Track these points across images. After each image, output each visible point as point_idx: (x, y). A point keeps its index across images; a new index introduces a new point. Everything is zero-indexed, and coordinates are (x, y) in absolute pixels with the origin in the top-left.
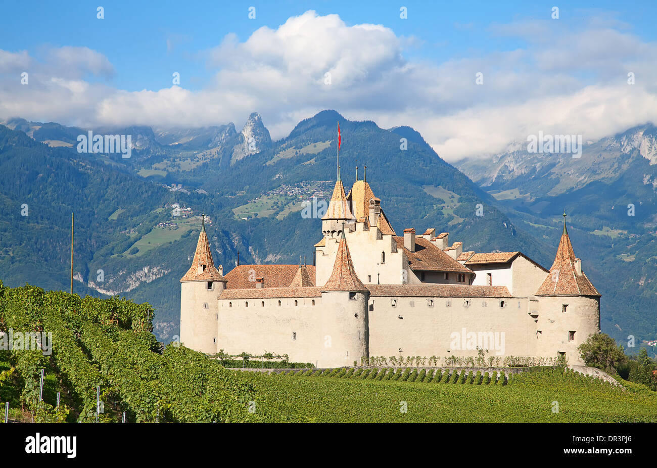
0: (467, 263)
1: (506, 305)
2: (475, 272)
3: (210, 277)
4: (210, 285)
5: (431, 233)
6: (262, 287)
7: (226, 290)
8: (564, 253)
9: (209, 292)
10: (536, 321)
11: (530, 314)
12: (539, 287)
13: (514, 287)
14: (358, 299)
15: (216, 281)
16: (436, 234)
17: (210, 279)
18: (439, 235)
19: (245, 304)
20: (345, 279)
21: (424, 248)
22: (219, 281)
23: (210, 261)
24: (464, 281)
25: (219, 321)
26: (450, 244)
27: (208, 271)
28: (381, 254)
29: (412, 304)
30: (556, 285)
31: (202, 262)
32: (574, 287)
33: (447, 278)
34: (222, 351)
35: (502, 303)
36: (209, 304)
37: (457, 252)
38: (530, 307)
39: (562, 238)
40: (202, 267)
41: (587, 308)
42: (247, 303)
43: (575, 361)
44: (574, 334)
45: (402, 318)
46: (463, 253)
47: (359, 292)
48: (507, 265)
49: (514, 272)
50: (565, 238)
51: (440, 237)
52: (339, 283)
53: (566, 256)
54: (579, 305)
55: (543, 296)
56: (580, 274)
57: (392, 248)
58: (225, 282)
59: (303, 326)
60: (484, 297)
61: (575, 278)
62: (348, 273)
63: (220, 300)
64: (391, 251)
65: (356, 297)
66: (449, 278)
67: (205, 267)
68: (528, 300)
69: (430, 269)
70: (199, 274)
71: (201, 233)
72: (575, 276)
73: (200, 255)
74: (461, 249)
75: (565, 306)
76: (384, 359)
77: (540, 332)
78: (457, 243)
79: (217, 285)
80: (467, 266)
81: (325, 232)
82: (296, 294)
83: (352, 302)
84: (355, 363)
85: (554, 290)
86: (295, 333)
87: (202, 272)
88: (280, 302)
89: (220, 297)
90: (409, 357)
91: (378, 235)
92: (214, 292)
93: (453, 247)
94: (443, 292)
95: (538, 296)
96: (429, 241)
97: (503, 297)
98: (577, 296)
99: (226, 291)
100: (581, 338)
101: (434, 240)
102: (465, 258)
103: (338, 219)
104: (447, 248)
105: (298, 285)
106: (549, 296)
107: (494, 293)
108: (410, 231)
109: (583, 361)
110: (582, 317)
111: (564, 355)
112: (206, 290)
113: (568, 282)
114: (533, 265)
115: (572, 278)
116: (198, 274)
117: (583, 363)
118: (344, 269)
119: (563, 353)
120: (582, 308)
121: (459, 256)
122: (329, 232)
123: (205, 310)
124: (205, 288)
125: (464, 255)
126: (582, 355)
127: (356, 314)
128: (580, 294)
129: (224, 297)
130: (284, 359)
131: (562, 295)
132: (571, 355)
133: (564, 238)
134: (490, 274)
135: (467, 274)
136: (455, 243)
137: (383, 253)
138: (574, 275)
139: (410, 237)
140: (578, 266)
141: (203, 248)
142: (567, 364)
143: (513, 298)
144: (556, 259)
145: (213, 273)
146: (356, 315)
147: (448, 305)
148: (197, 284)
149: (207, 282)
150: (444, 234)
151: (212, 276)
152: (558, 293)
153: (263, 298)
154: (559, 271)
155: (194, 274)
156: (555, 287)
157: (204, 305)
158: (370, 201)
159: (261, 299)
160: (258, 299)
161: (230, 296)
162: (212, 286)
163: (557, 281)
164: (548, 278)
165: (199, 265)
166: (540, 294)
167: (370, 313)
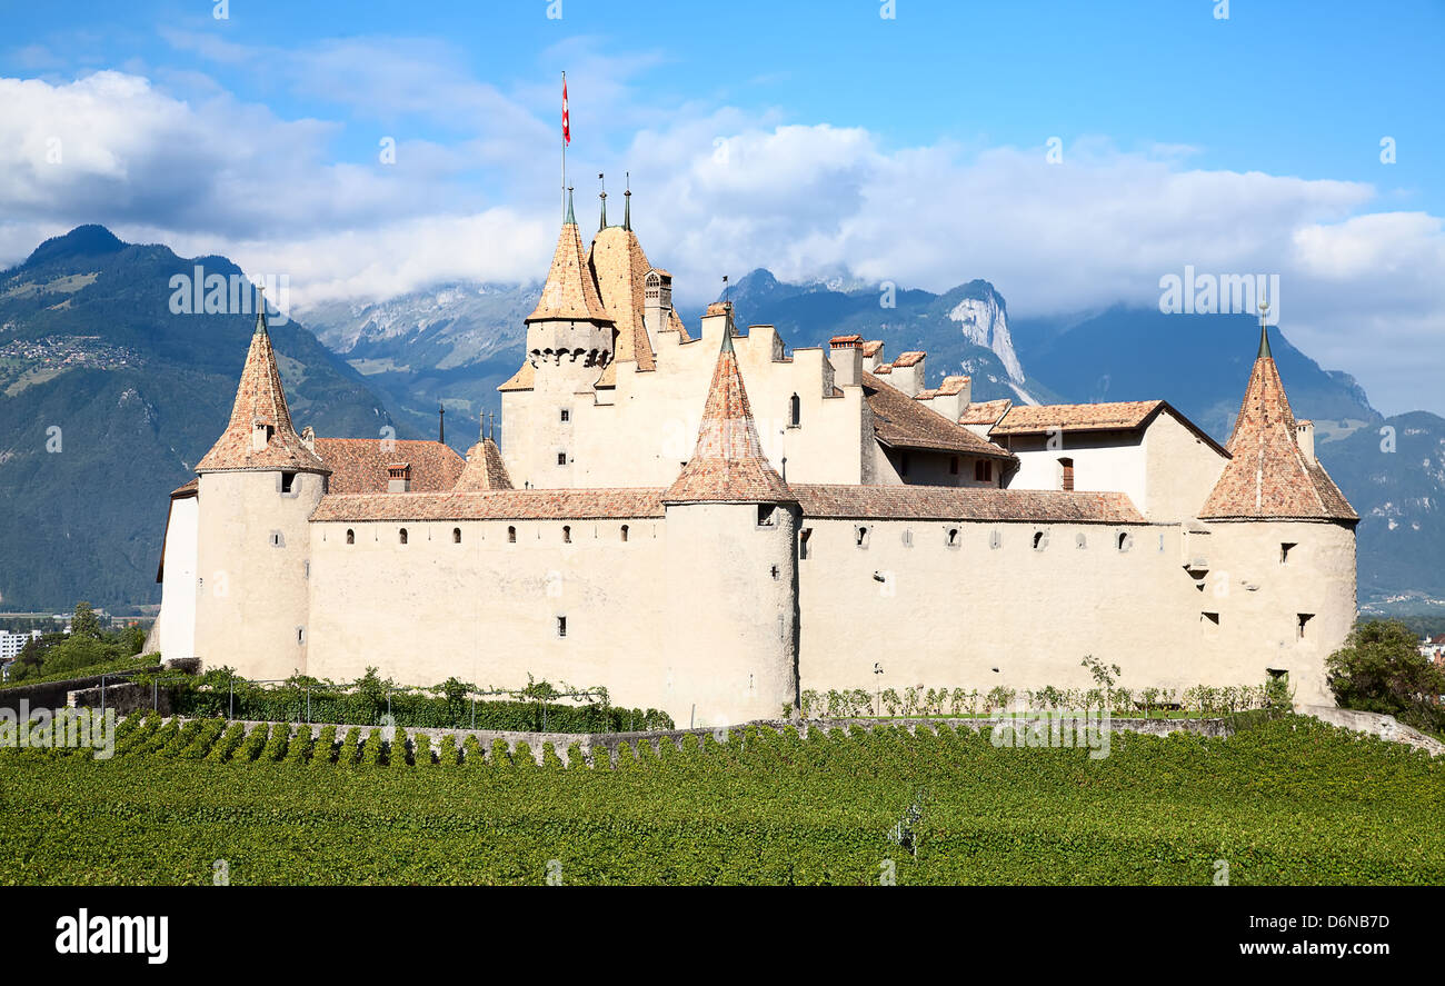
0: (997, 431)
1: (1131, 545)
2: (1017, 454)
3: (287, 461)
4: (287, 479)
5: (876, 352)
6: (407, 489)
7: (329, 497)
8: (1268, 406)
9: (287, 501)
10: (1201, 588)
11: (1186, 568)
12: (1207, 496)
13: (1150, 496)
14: (779, 523)
15: (305, 470)
16: (888, 355)
17: (288, 464)
18: (898, 358)
19: (398, 536)
20: (740, 468)
22: (313, 471)
23: (282, 416)
24: (988, 478)
25: (312, 580)
26: (931, 381)
27: (279, 443)
28: (788, 403)
29: (907, 539)
30: (1258, 491)
31: (263, 419)
32: (1308, 495)
34: (371, 673)
35: (1122, 540)
36: (287, 535)
37: (960, 400)
38: (1190, 550)
39: (1259, 367)
40: (265, 431)
41: (1340, 551)
42: (404, 532)
43: (1311, 695)
44: (1307, 623)
45: (882, 580)
46: (977, 405)
47: (782, 504)
48: (1131, 436)
49: (1151, 454)
50: (1268, 365)
51: (902, 362)
52: (726, 479)
53: (1273, 415)
54: (1323, 544)
55: (1227, 519)
56: (1312, 462)
57: (824, 385)
58: (326, 474)
59: (590, 599)
60: (1081, 522)
61: (1306, 472)
62: (747, 448)
63: (315, 524)
64: (820, 391)
65: (773, 517)
66: (960, 470)
67: (271, 431)
68: (1184, 528)
69: (924, 445)
70: (256, 449)
71: (256, 338)
72: (1304, 468)
73: (254, 398)
74: (967, 396)
75: (1286, 547)
76: (866, 698)
77: (1214, 617)
78: (957, 378)
79: (306, 483)
80: (995, 438)
81: (536, 352)
82: (567, 508)
83: (764, 534)
85: (1259, 504)
86: (563, 620)
87: (265, 445)
88: (512, 530)
89: (317, 516)
90: (932, 691)
91: (775, 350)
92: (299, 499)
93: (944, 390)
94: (981, 507)
95: (1210, 520)
96: (871, 373)
97: (1126, 523)
98: (1320, 520)
99: (334, 499)
101: (882, 370)
102: (986, 418)
103: (573, 321)
104: (923, 392)
105: (476, 486)
106: (1246, 519)
107: (1101, 512)
108: (850, 343)
109: (1333, 695)
110: (1329, 575)
111: (1282, 679)
112: (278, 495)
113: (1292, 483)
114: (1192, 437)
115: (1299, 473)
116: (252, 452)
117: (1330, 699)
118: (735, 439)
119: (1277, 673)
120: (1330, 553)
121: (963, 414)
122: (548, 351)
123: (275, 552)
124: (273, 489)
125: (979, 410)
126: (1329, 679)
127: (774, 568)
128: (1327, 515)
129: (330, 515)
130: (597, 699)
131: (1280, 519)
132: (1303, 678)
133: (1264, 366)
134: (1067, 463)
135: (996, 458)
136: (950, 379)
137: (795, 399)
138: (1301, 463)
139: (852, 358)
140: (1306, 440)
141: (262, 380)
142: (1293, 702)
143: (1148, 524)
144: (1245, 421)
145: (295, 448)
146: (774, 572)
147: (996, 544)
148: (250, 477)
149: (280, 475)
150: (915, 355)
151: (293, 458)
152: (1270, 510)
153: (456, 520)
154: (1261, 454)
155: (240, 451)
156: (1259, 498)
157: (272, 536)
158: (646, 278)
159: (450, 523)
160: (443, 522)
161: (345, 513)
162: (294, 485)
163: (1259, 480)
164: (1230, 472)
165: (255, 427)
166: (1217, 515)
167: (801, 562)
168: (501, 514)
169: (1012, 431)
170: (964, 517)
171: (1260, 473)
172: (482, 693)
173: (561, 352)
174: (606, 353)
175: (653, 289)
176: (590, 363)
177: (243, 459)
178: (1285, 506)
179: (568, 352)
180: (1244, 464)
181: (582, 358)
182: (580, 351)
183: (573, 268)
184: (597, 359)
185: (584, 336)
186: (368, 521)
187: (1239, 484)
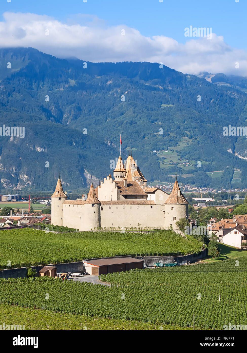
2: (148, 195)
4: (60, 199)
7: (66, 201)
10: (164, 213)
11: (162, 210)
13: (156, 201)
14: (95, 206)
17: (59, 197)
19: (69, 206)
20: (91, 199)
21: (132, 185)
22: (63, 197)
23: (61, 190)
24: (144, 198)
25: (63, 212)
26: (142, 183)
27: (59, 194)
29: (117, 208)
30: (170, 200)
31: (58, 190)
32: (176, 201)
33: (137, 197)
35: (152, 207)
36: (59, 206)
38: (162, 208)
41: (181, 208)
43: (176, 229)
44: (175, 218)
45: (113, 213)
46: (145, 187)
47: (96, 204)
48: (154, 192)
49: (156, 195)
51: (140, 181)
52: (89, 201)
53: (175, 189)
54: (177, 207)
57: (115, 186)
59: (83, 215)
60: (145, 205)
62: (93, 197)
63: (63, 204)
64: (115, 188)
67: (59, 192)
68: (161, 205)
70: (56, 195)
71: (58, 180)
73: (57, 188)
75: (173, 208)
77: (165, 217)
79: (62, 199)
80: (146, 192)
83: (93, 207)
84: (92, 229)
85: (169, 202)
88: (77, 206)
92: (61, 201)
94: (129, 203)
95: (165, 204)
97: (152, 205)
98: (176, 204)
100: (178, 219)
104: (141, 185)
106: (167, 204)
107: (148, 203)
109: (178, 228)
110: (178, 212)
112: (58, 201)
113: (174, 199)
114: (164, 193)
115: (176, 197)
118: (91, 196)
119: (172, 225)
120: (178, 209)
121: (144, 189)
123: (58, 208)
124: (58, 200)
128: (178, 203)
131: (171, 204)
132: (174, 225)
134: (151, 196)
135: (145, 195)
136: (144, 183)
139: (125, 182)
141: (59, 186)
142: (172, 229)
143: (156, 205)
145: (62, 194)
146: (94, 212)
147: (131, 208)
148: (55, 198)
151: (61, 196)
154: (172, 195)
159: (74, 205)
160: (72, 204)
164: (169, 197)
165: (57, 192)
167: (101, 211)
173: (117, 176)
181: (120, 177)
185: (119, 174)
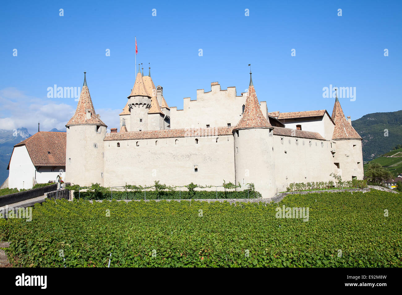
0: (279, 118)
1: (323, 146)
3: (98, 122)
4: (98, 127)
9: (98, 134)
10: (334, 156)
11: (331, 152)
12: (332, 134)
13: (325, 133)
15: (102, 125)
17: (98, 123)
19: (135, 144)
20: (262, 118)
22: (104, 126)
25: (105, 159)
27: (94, 117)
28: (242, 107)
29: (290, 142)
30: (346, 133)
31: (89, 110)
36: (98, 144)
40: (90, 114)
42: (137, 143)
45: (286, 153)
49: (324, 123)
55: (341, 139)
59: (206, 160)
63: (105, 142)
65: (271, 133)
68: (331, 142)
70: (88, 119)
73: (85, 104)
75: (354, 146)
77: (337, 164)
79: (103, 129)
81: (133, 104)
85: (348, 136)
87: (90, 118)
88: (177, 140)
89: (106, 139)
92: (101, 134)
95: (336, 140)
97: (321, 140)
98: (360, 139)
106: (346, 139)
111: (356, 178)
112: (95, 132)
113: (352, 131)
123: (95, 149)
124: (94, 130)
125: (271, 114)
129: (110, 139)
131: (352, 139)
137: (244, 106)
141: (87, 99)
143: (325, 140)
144: (335, 117)
148: (88, 127)
149: (96, 126)
151: (99, 121)
152: (350, 137)
153: (157, 138)
154: (343, 124)
155: (83, 119)
156: (347, 134)
157: (94, 145)
158: (157, 87)
159: (154, 139)
160: (152, 139)
161: (116, 138)
162: (99, 129)
163: (345, 130)
164: (336, 128)
165: (87, 112)
166: (338, 138)
168: (172, 136)
169: (284, 118)
170: (298, 136)
171: (344, 128)
172: (202, 187)
173: (140, 104)
174: (150, 105)
175: (159, 90)
176: (147, 107)
177: (84, 121)
178: (353, 136)
179: (142, 104)
180: (339, 126)
181: (145, 106)
182: (145, 104)
183: (141, 83)
184: (148, 106)
185: (145, 100)
186: (125, 140)
187: (340, 131)
